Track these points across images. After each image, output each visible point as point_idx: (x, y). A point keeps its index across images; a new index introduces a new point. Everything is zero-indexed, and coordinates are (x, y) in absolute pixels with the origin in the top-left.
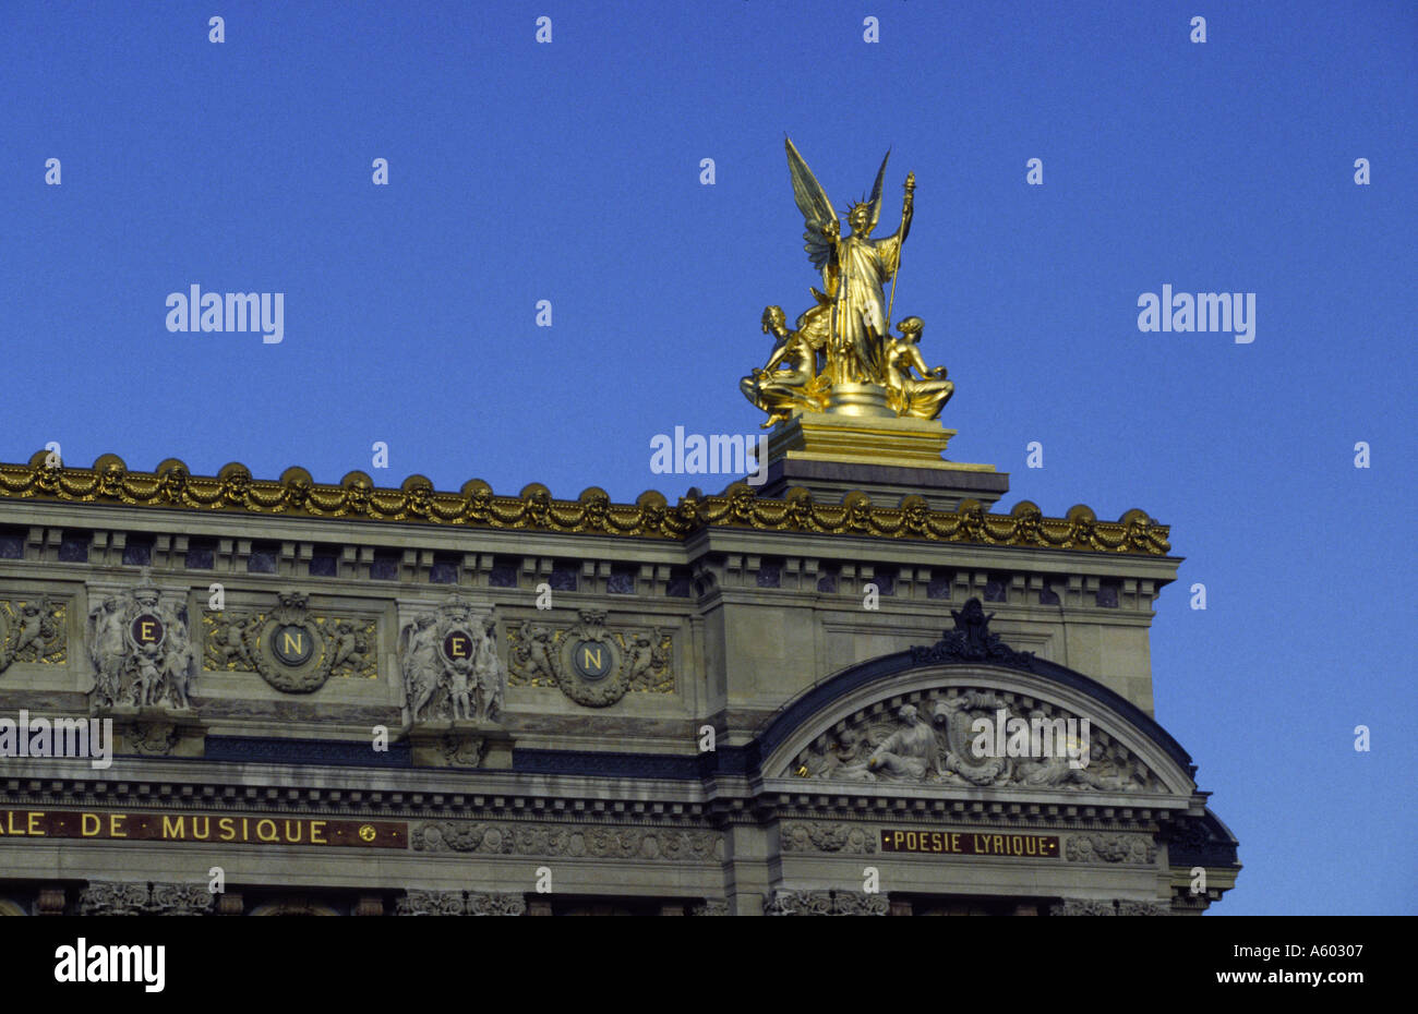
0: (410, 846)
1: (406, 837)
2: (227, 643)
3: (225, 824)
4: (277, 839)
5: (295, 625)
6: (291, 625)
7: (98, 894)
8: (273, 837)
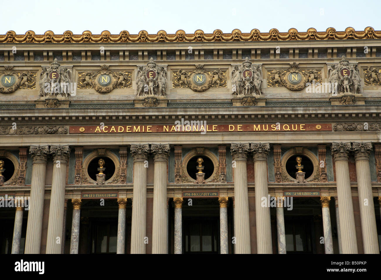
0: (333, 130)
1: (331, 128)
2: (274, 79)
3: (273, 126)
4: (290, 130)
5: (295, 72)
6: (293, 72)
7: (234, 147)
8: (288, 129)
